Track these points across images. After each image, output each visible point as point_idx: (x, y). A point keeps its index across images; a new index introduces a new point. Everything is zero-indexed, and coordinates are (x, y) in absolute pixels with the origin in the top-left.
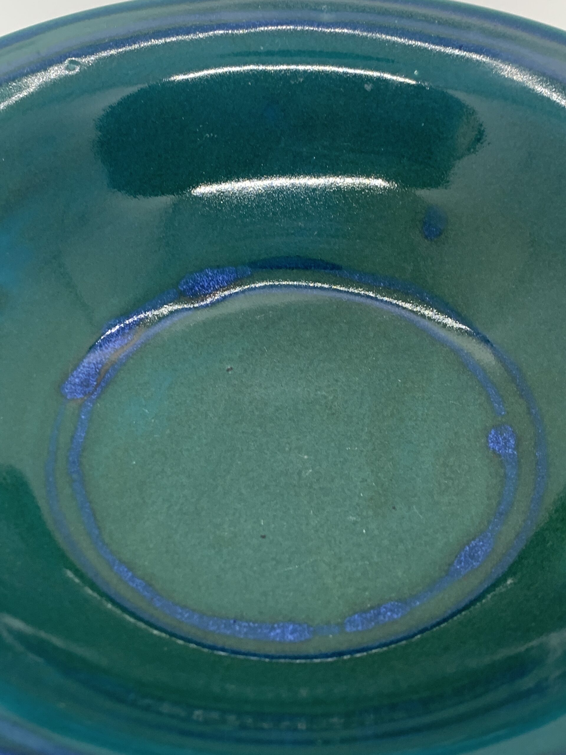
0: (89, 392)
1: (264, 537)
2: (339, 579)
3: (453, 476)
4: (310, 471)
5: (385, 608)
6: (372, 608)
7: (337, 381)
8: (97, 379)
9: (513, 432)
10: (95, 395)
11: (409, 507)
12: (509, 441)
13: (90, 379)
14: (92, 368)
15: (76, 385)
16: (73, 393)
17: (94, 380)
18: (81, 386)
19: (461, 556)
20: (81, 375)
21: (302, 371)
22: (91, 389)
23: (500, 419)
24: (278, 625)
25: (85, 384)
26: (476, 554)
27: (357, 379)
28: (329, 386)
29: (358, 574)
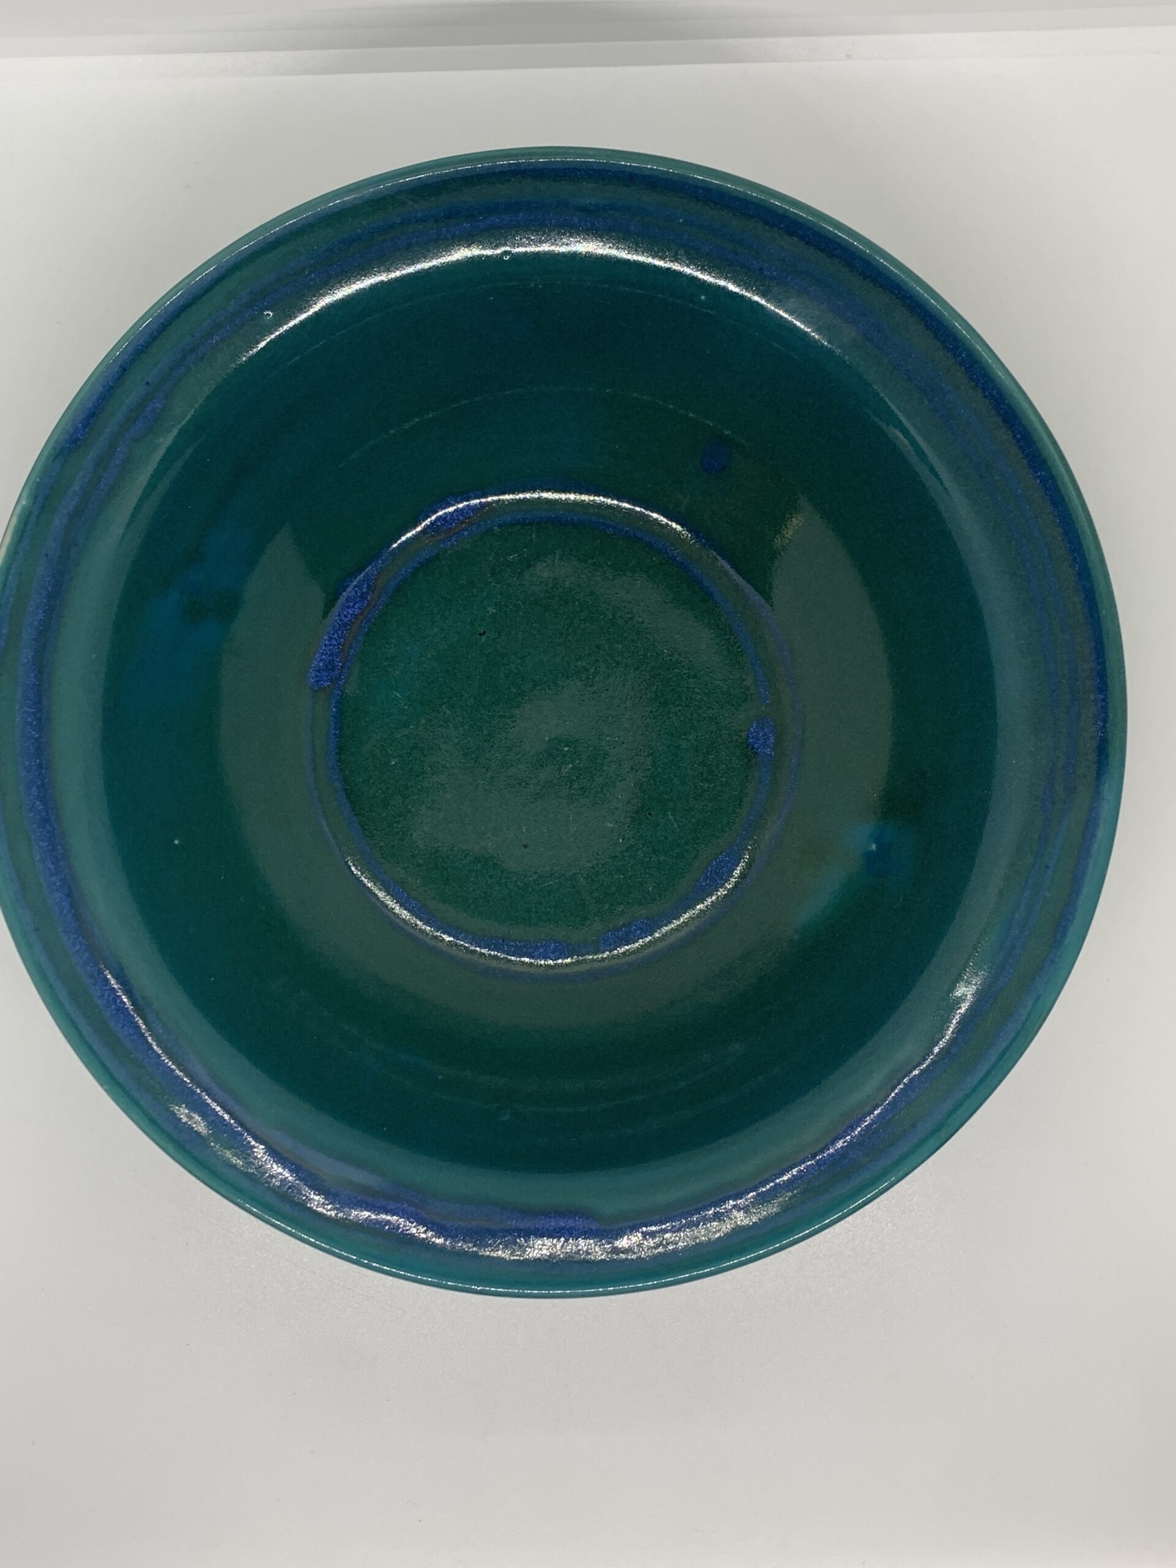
0: (336, 677)
1: (525, 846)
2: (596, 894)
3: (710, 777)
4: (571, 766)
5: (635, 925)
6: (624, 925)
7: (598, 648)
8: (341, 658)
9: (774, 727)
10: (342, 679)
11: (665, 815)
12: (769, 738)
13: (334, 660)
14: (335, 645)
15: (321, 671)
16: (320, 681)
17: (338, 660)
18: (326, 671)
19: (707, 872)
20: (324, 657)
21: (561, 634)
22: (337, 672)
23: (763, 708)
24: (541, 943)
25: (330, 667)
26: (721, 871)
27: (620, 646)
28: (590, 654)
29: (613, 889)
